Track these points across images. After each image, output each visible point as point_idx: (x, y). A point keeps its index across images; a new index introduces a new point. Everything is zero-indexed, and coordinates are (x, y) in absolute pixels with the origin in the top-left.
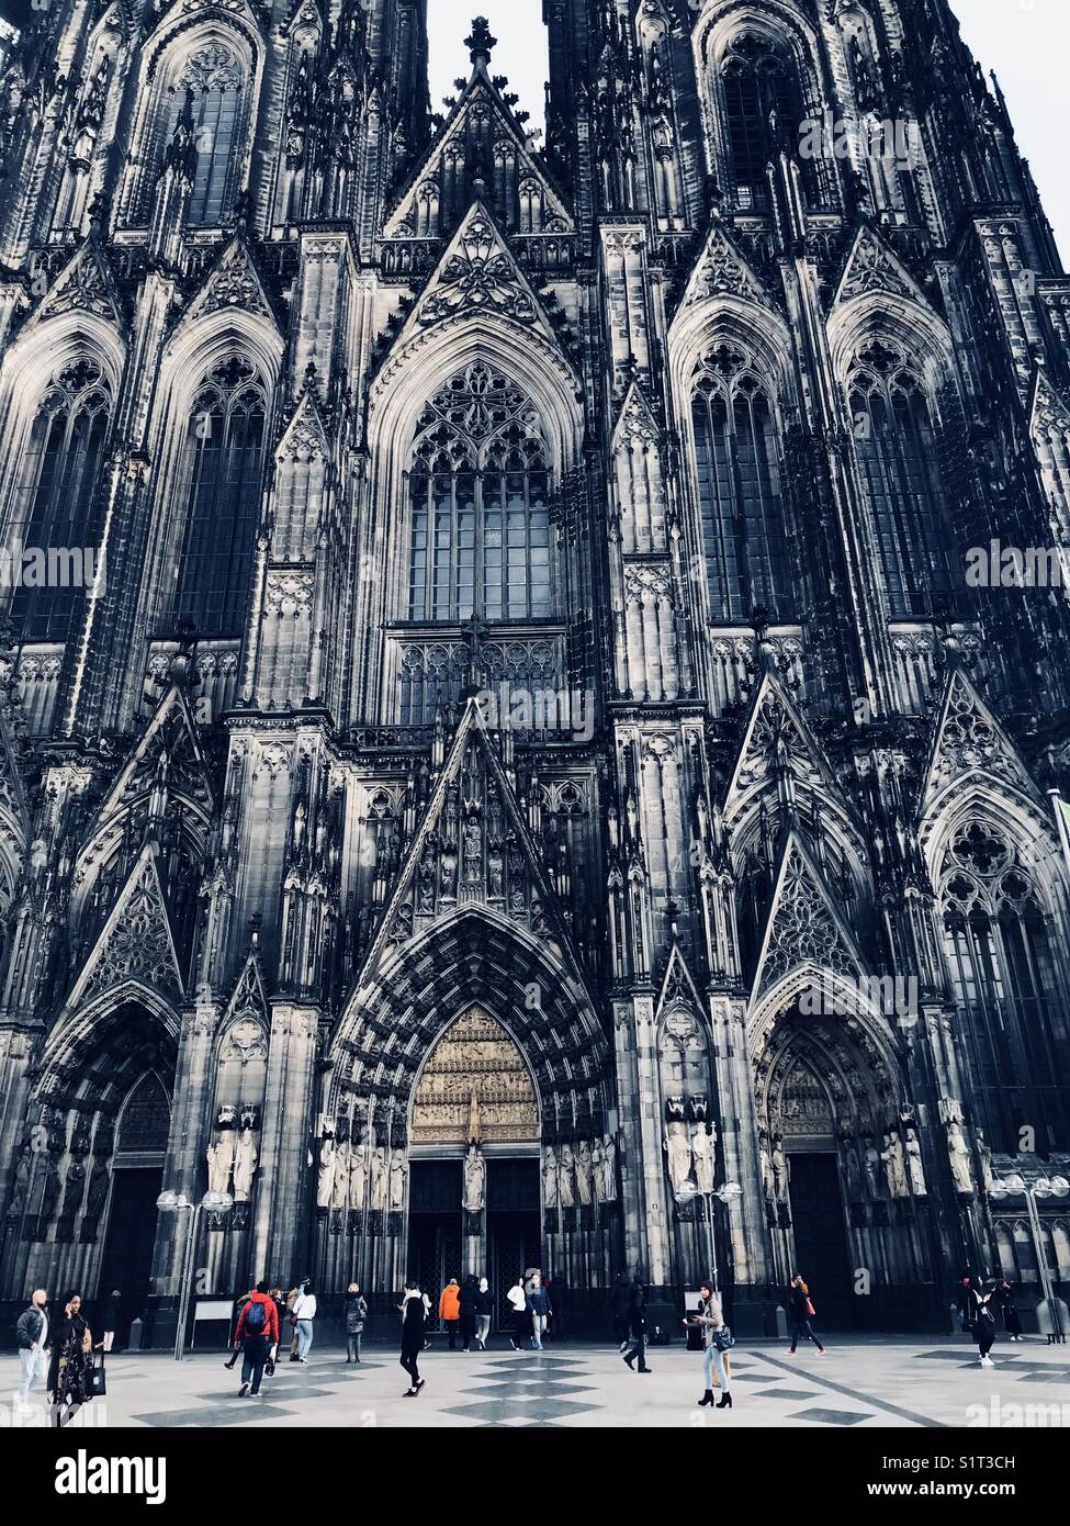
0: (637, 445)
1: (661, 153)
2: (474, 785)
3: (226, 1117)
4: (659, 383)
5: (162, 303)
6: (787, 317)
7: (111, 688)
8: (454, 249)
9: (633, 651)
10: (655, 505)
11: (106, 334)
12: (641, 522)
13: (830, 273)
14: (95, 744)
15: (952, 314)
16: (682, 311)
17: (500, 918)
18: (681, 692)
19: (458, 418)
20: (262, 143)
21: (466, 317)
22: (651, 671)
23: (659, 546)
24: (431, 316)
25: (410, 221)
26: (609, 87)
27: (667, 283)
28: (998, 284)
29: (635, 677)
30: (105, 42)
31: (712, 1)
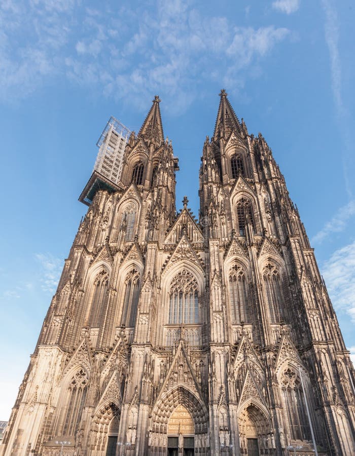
0: (216, 288)
1: (224, 224)
2: (182, 359)
3: (130, 427)
4: (221, 275)
5: (120, 258)
6: (249, 259)
7: (108, 338)
8: (179, 246)
9: (215, 332)
10: (220, 301)
11: (108, 265)
12: (217, 304)
13: (259, 249)
14: (105, 349)
15: (285, 258)
16: (227, 258)
17: (186, 387)
18: (225, 341)
19: (179, 281)
20: (140, 224)
21: (181, 260)
22: (219, 336)
23: (221, 310)
24: (174, 260)
25: (170, 240)
26: (212, 211)
27: (224, 252)
28: (295, 252)
29: (215, 337)
30: (109, 204)
31: (234, 191)
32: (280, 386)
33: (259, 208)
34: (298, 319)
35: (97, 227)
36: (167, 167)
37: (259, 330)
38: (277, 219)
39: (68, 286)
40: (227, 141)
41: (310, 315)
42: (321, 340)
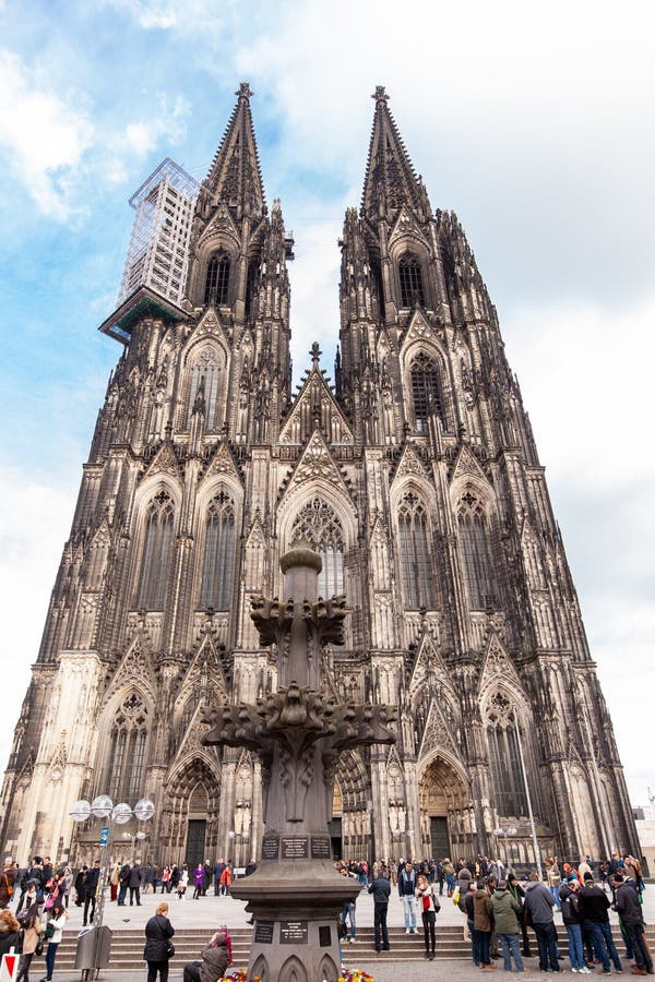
0: (379, 545)
1: (387, 407)
3: (239, 804)
4: (387, 519)
5: (196, 471)
6: (435, 486)
8: (308, 450)
9: (378, 629)
10: (386, 569)
11: (173, 482)
12: (381, 576)
13: (451, 465)
14: (180, 657)
15: (496, 486)
16: (395, 481)
18: (395, 646)
19: (309, 520)
20: (230, 398)
21: (313, 480)
22: (385, 637)
23: (387, 586)
24: (299, 479)
25: (289, 434)
26: (368, 387)
27: (389, 468)
28: (512, 480)
29: (379, 640)
30: (166, 348)
31: (407, 339)
32: (485, 726)
33: (452, 380)
34: (516, 603)
35: (146, 399)
36: (278, 272)
37: (453, 623)
38: (483, 405)
39: (103, 530)
40: (392, 224)
41: (534, 600)
42: (550, 646)
